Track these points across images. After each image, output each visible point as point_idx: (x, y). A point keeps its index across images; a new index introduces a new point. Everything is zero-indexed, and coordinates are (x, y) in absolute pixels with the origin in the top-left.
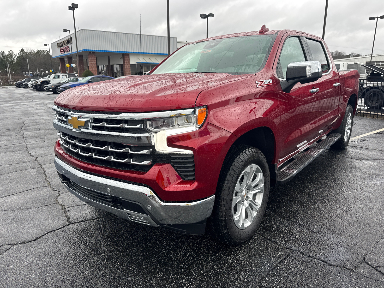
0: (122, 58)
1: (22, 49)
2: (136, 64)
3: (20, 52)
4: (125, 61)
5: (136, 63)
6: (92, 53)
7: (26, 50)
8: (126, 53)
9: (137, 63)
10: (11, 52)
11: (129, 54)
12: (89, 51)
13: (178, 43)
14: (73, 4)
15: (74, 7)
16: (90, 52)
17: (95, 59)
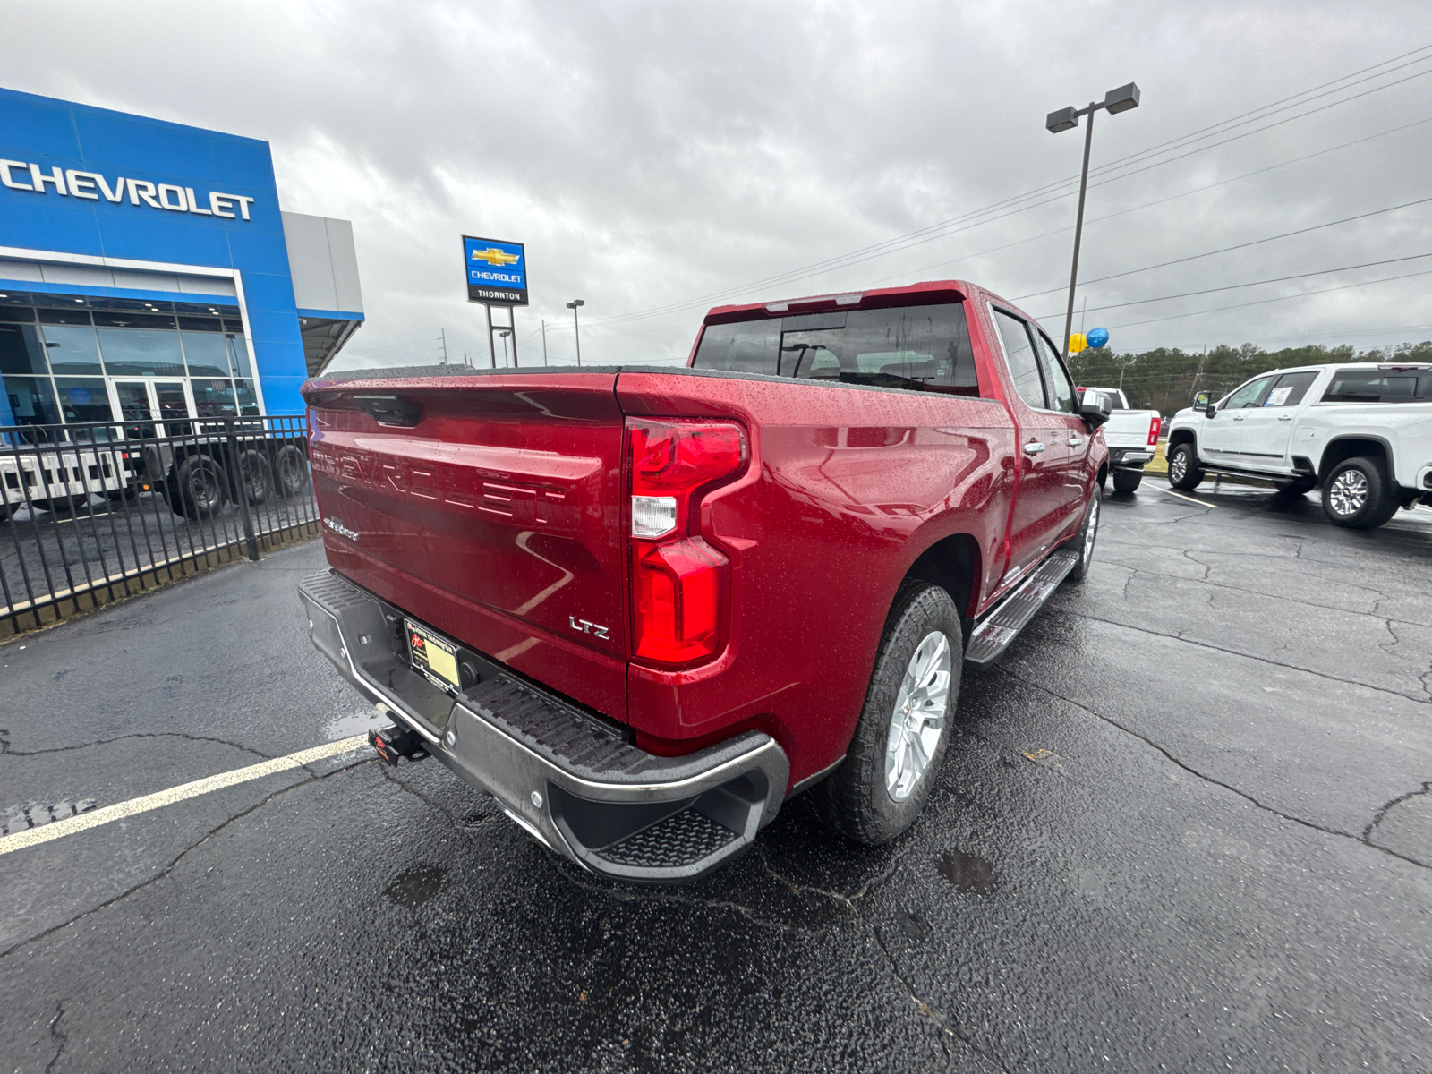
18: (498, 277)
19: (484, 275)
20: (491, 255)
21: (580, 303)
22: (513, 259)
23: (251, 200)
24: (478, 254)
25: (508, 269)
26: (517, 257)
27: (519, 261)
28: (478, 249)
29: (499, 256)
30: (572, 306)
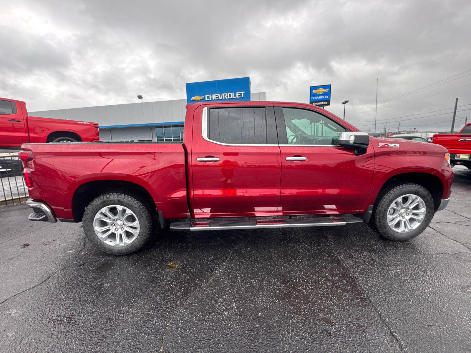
18: (320, 97)
19: (315, 98)
20: (319, 91)
21: (347, 102)
22: (326, 90)
23: (244, 92)
24: (314, 92)
25: (324, 94)
26: (328, 90)
27: (328, 91)
28: (314, 90)
29: (322, 90)
30: (343, 103)
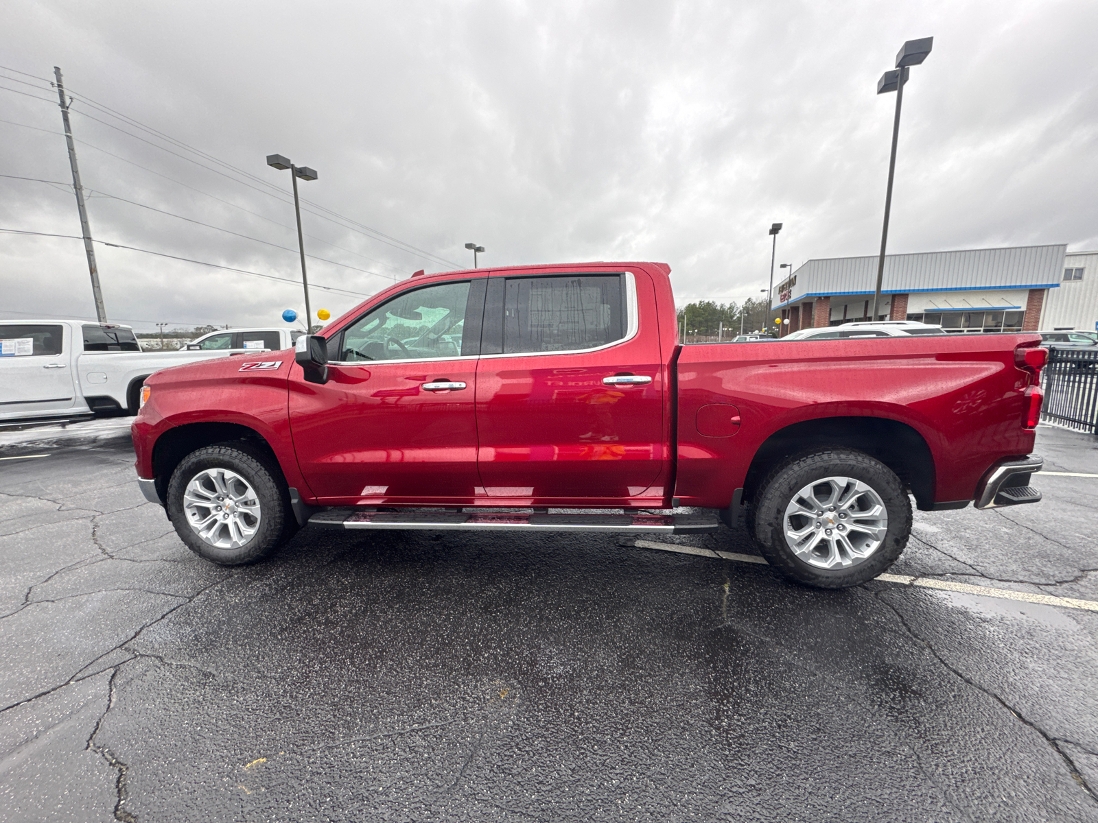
0: (890, 303)
1: (749, 300)
2: (923, 314)
3: (746, 303)
4: (895, 309)
5: (924, 312)
6: (826, 298)
7: (754, 300)
8: (898, 293)
9: (925, 310)
10: (733, 305)
11: (907, 295)
12: (818, 295)
13: (1069, 258)
14: (774, 225)
15: (775, 229)
16: (820, 298)
17: (828, 310)
